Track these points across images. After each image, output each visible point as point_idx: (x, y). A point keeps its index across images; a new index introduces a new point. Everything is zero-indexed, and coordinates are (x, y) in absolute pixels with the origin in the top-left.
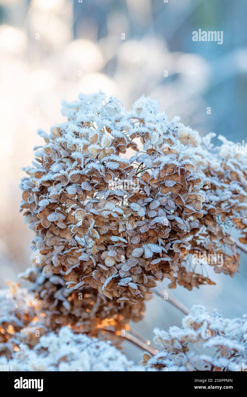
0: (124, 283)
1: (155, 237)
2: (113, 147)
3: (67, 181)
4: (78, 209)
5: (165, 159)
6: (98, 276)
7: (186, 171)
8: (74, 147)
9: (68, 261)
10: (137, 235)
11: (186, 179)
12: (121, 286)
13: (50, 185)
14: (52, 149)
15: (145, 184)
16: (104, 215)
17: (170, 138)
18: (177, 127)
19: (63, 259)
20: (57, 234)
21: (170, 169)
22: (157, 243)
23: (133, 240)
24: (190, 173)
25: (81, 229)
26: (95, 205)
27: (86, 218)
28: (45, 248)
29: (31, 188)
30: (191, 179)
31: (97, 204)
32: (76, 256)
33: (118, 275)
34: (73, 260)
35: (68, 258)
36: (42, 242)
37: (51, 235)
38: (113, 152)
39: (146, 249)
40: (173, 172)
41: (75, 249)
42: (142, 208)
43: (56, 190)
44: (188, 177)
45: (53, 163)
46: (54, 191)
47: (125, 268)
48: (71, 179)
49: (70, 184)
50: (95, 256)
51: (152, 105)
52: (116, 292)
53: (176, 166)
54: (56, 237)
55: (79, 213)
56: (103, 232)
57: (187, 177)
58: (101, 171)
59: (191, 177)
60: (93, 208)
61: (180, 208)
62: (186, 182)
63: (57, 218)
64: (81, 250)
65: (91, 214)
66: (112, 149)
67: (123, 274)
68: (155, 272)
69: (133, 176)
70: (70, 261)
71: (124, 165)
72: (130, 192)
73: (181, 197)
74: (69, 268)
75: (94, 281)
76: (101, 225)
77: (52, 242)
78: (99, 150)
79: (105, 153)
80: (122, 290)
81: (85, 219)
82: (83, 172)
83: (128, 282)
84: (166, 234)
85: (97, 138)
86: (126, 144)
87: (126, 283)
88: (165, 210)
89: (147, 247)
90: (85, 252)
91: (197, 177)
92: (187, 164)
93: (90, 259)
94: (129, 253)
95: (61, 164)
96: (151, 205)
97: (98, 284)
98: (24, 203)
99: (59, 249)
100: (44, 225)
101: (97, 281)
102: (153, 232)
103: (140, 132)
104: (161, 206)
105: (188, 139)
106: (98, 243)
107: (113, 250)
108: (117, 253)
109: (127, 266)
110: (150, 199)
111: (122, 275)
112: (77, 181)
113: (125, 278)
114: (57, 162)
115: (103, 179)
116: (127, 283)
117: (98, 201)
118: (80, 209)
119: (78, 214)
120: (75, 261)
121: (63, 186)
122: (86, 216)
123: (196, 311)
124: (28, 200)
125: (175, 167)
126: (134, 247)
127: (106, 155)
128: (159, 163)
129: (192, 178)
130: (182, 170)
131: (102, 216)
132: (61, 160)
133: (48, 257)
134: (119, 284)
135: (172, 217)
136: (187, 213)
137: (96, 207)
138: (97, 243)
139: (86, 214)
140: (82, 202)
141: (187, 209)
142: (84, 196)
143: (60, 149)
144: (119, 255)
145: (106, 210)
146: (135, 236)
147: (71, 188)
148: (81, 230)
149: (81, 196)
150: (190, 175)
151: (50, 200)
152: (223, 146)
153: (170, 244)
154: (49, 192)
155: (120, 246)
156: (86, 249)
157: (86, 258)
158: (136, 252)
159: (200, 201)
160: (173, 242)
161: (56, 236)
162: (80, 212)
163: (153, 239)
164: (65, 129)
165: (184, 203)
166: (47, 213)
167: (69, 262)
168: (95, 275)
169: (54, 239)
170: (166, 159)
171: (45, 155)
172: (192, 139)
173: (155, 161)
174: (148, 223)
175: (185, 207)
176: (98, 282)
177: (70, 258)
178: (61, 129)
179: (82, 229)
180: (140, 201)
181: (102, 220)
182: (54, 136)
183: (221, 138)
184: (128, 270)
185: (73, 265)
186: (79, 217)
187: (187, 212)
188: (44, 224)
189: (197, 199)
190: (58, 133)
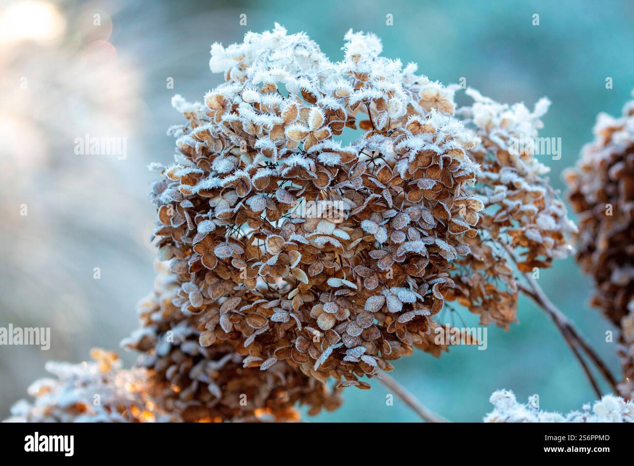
0: (353, 358)
1: (402, 275)
2: (327, 128)
3: (247, 188)
4: (270, 236)
5: (416, 143)
6: (305, 347)
7: (451, 161)
8: (254, 128)
9: (248, 323)
10: (373, 275)
11: (452, 175)
12: (349, 362)
13: (213, 196)
14: (213, 134)
15: (383, 187)
16: (319, 244)
17: (410, 104)
18: (416, 83)
19: (238, 320)
20: (227, 278)
21: (424, 159)
22: (407, 286)
23: (367, 283)
24: (459, 163)
25: (273, 268)
26: (298, 227)
27: (284, 250)
28: (203, 302)
29: (179, 201)
30: (461, 174)
31: (302, 225)
32: (262, 314)
33: (341, 344)
34: (256, 320)
35: (248, 317)
36: (199, 293)
37: (215, 280)
38: (328, 135)
39: (388, 298)
40: (430, 164)
41: (263, 302)
42: (381, 228)
43: (227, 203)
44: (455, 171)
45: (214, 157)
46: (221, 206)
47: (353, 331)
48: (256, 185)
49: (253, 193)
50: (298, 314)
51: (371, 47)
52: (333, 371)
53: (436, 153)
54: (224, 284)
55: (271, 243)
56: (315, 272)
57: (453, 172)
58: (310, 170)
59: (460, 170)
60: (296, 232)
61: (442, 223)
62: (452, 179)
63: (232, 253)
64: (272, 303)
65: (294, 244)
66: (326, 131)
67: (350, 342)
68: (402, 335)
69: (361, 174)
70: (250, 323)
71: (348, 157)
72: (357, 201)
73: (445, 206)
74: (249, 335)
75: (295, 355)
76: (308, 260)
77: (217, 292)
78: (303, 135)
79: (314, 137)
80: (346, 368)
81: (281, 253)
82: (277, 173)
83: (361, 356)
84: (421, 269)
85: (296, 112)
86: (344, 119)
87: (357, 357)
88: (418, 229)
89: (391, 294)
90: (279, 306)
91: (470, 171)
92: (454, 148)
93: (291, 318)
94: (357, 305)
95: (231, 158)
96: (395, 222)
97: (303, 360)
98: (162, 227)
99: (233, 303)
100: (205, 264)
101: (301, 354)
102: (397, 267)
103: (369, 98)
104: (412, 224)
105: (437, 102)
106: (302, 290)
107: (331, 301)
108: (339, 306)
109: (356, 328)
110: (393, 213)
111: (348, 343)
112: (264, 187)
113: (354, 347)
114: (222, 154)
115: (311, 182)
116: (359, 356)
117: (303, 221)
118: (273, 235)
119: (270, 245)
120: (260, 322)
121: (241, 197)
122: (284, 247)
123: (499, 402)
124: (172, 222)
125: (433, 155)
126: (366, 294)
127: (316, 141)
128: (407, 150)
129: (462, 172)
130: (446, 160)
131: (312, 246)
132: (229, 152)
133: (210, 316)
134: (345, 359)
135: (431, 240)
136: (455, 232)
137: (300, 231)
138: (300, 291)
139: (285, 243)
140: (273, 224)
141: (455, 224)
142: (278, 212)
143: (229, 133)
144: (342, 309)
145: (320, 235)
146: (370, 276)
147: (257, 201)
148: (274, 270)
149: (272, 212)
150: (459, 167)
151: (215, 221)
152: (476, 106)
153: (426, 286)
154: (213, 208)
155: (345, 294)
156: (280, 302)
157: (285, 319)
158: (373, 303)
159: (474, 210)
160: (431, 282)
161: (224, 282)
162: (273, 240)
163: (397, 279)
164: (232, 98)
165: (450, 215)
166: (208, 242)
167: (250, 325)
168: (300, 346)
169: (220, 286)
170: (419, 142)
171: (198, 145)
172: (443, 102)
173: (399, 147)
174: (391, 254)
175: (451, 222)
176: (302, 356)
177: (251, 319)
178: (225, 98)
179: (276, 268)
180: (375, 216)
181: (311, 252)
182: (212, 110)
183: (471, 92)
184: (359, 334)
185: (255, 331)
186: (272, 248)
187: (455, 229)
188: (206, 262)
189: (469, 207)
190: (219, 104)
